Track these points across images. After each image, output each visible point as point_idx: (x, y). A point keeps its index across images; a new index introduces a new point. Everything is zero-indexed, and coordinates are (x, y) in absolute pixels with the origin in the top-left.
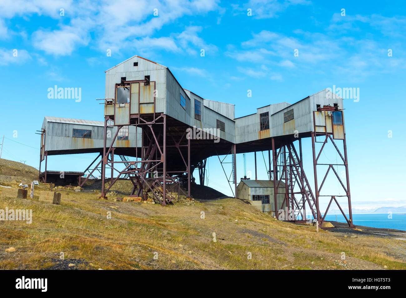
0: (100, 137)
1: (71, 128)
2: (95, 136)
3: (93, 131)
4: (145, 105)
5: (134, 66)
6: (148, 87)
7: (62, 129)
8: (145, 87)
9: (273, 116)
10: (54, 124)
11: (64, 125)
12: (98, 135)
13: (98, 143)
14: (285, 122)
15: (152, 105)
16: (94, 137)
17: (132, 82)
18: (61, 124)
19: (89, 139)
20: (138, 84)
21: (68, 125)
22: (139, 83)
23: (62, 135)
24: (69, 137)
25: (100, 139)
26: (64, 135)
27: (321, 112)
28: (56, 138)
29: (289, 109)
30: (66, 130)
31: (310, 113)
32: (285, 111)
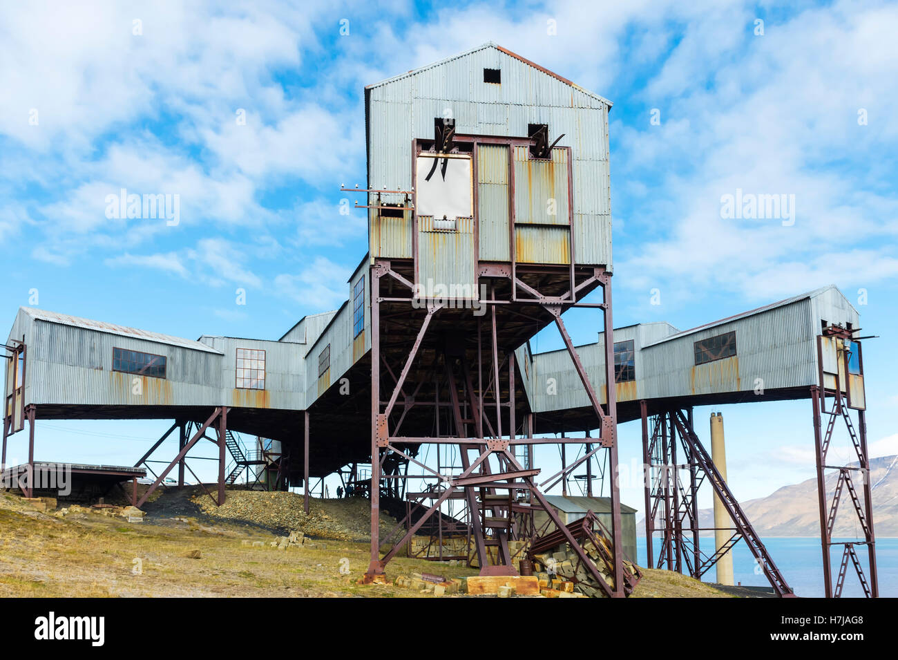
0: (189, 377)
1: (109, 344)
2: (177, 373)
3: (172, 359)
4: (535, 232)
5: (485, 81)
6: (543, 165)
7: (81, 344)
8: (533, 163)
9: (648, 352)
10: (56, 328)
11: (87, 335)
12: (184, 373)
13: (184, 394)
14: (696, 365)
15: (559, 235)
16: (173, 376)
17: (479, 140)
18: (77, 331)
19: (161, 380)
20: (503, 152)
21: (98, 334)
22: (507, 146)
23: (80, 363)
24: (102, 369)
25: (189, 383)
26: (87, 363)
27: (831, 338)
28: (61, 370)
29: (715, 333)
30: (92, 349)
31: (808, 338)
32: (701, 338)
